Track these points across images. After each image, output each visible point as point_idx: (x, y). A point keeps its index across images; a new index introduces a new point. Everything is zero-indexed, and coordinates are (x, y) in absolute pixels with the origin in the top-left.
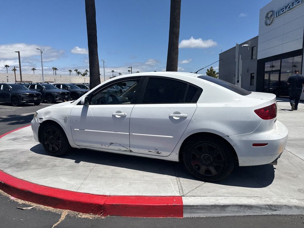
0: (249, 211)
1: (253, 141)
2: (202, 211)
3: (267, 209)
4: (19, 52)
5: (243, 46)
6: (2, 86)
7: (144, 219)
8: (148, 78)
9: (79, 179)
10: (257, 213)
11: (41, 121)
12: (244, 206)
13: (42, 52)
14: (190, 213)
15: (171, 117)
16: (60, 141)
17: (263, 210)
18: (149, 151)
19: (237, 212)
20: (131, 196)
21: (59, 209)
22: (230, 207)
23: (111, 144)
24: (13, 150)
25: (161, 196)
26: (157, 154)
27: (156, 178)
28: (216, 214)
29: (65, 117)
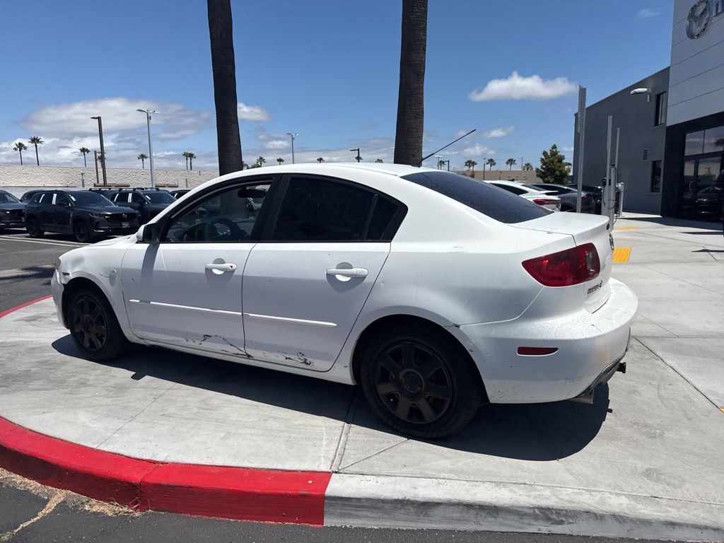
0: (489, 519)
1: (520, 340)
2: (369, 514)
3: (536, 518)
4: (99, 119)
5: (632, 92)
6: (55, 195)
7: (229, 522)
8: (289, 179)
9: (119, 418)
10: (510, 526)
11: (65, 279)
12: (477, 507)
13: (149, 118)
14: (342, 515)
15: (331, 277)
16: (103, 327)
17: (526, 521)
18: (287, 358)
19: (460, 520)
20: (213, 466)
21: (50, 488)
22: (443, 506)
23: (206, 337)
24: (15, 345)
25: (283, 470)
26: (304, 366)
27: (297, 422)
28: (407, 524)
29: (112, 272)
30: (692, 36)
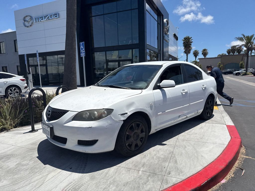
11: (124, 117)
18: (195, 113)
23: (179, 116)
29: (151, 104)
30: (26, 26)
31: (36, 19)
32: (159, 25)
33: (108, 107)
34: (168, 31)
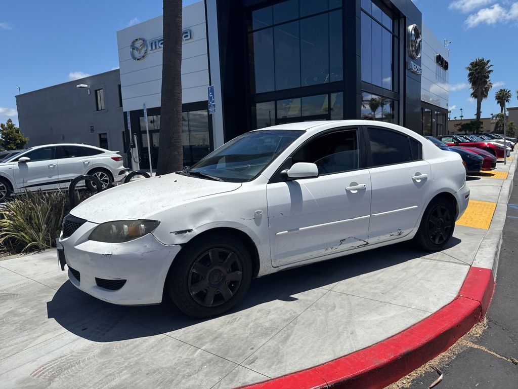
1: (465, 194)
5: (78, 86)
11: (184, 237)
15: (414, 181)
18: (391, 236)
23: (342, 241)
26: (397, 237)
29: (257, 212)
30: (135, 58)
31: (152, 43)
32: (396, 40)
33: (149, 217)
34: (418, 50)
